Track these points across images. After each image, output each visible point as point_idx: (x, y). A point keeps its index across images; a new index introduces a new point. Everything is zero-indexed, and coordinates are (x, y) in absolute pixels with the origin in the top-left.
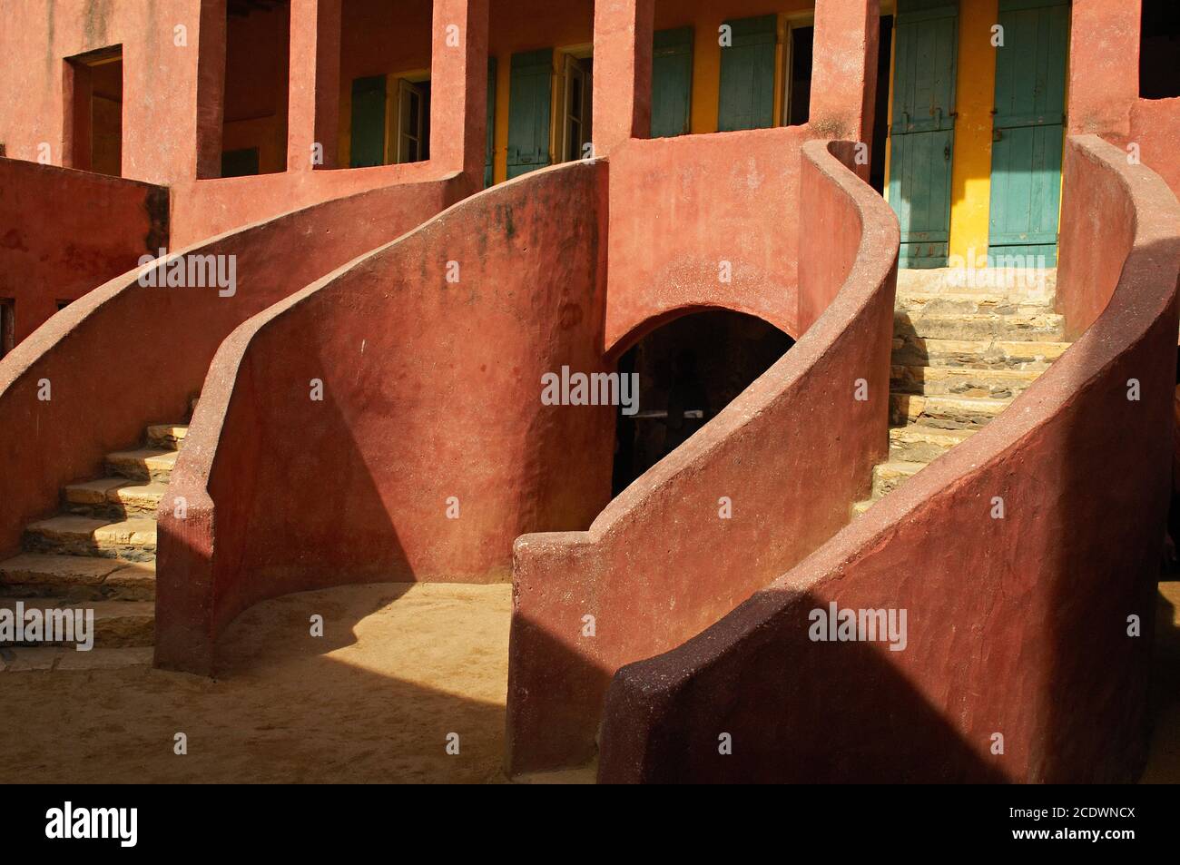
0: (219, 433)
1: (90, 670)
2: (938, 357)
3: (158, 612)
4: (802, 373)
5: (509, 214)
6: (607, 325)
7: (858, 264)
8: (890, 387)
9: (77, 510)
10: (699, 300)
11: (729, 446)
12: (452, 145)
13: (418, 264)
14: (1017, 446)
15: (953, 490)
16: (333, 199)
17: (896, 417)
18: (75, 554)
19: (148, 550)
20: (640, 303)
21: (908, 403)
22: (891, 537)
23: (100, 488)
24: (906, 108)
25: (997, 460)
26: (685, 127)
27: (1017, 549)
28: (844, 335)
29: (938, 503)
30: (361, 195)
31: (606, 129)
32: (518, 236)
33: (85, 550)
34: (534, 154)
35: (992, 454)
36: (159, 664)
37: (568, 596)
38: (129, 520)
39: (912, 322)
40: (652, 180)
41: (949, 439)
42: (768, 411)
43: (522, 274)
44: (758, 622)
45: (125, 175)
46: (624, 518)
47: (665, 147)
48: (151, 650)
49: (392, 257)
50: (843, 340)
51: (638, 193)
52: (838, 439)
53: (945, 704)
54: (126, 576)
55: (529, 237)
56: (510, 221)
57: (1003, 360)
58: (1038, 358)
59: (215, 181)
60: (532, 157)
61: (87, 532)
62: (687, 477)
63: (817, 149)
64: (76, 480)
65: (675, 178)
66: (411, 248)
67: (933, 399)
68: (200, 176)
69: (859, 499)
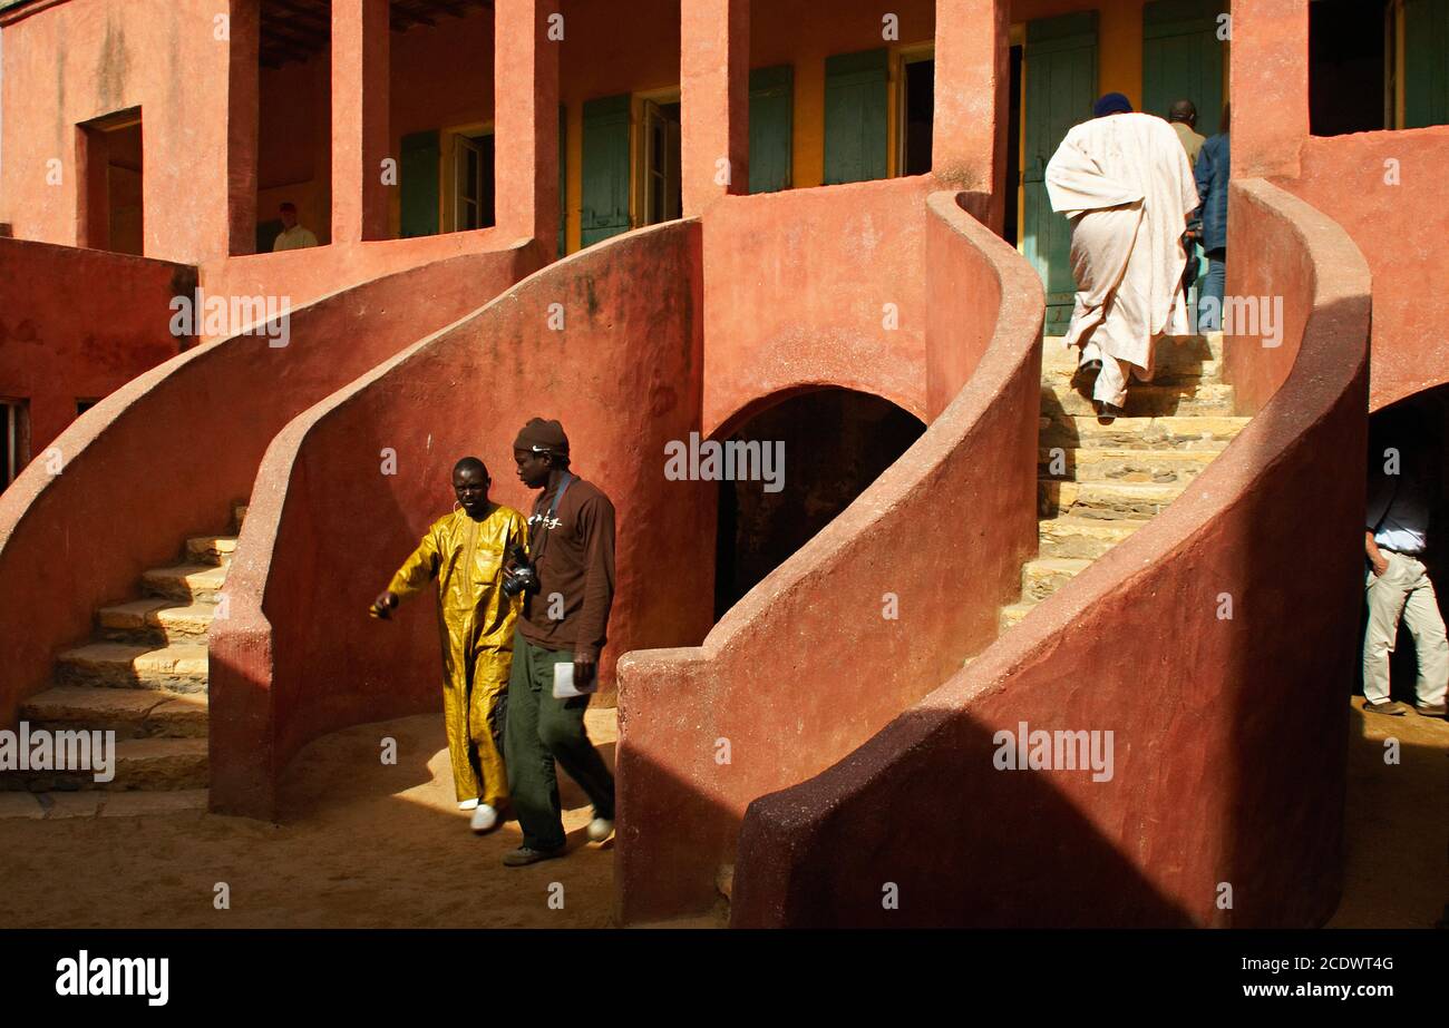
0: (272, 545)
1: (137, 816)
2: (1092, 437)
3: (213, 749)
4: (941, 460)
5: (591, 286)
6: (704, 410)
7: (998, 334)
8: (1038, 473)
9: (113, 636)
10: (811, 378)
11: (860, 546)
12: (521, 208)
13: (488, 346)
14: (1196, 537)
15: (1125, 589)
16: (387, 275)
17: (1045, 508)
18: (114, 686)
19: (195, 679)
20: (743, 383)
21: (1058, 491)
22: (1056, 644)
23: (138, 611)
24: (1039, 151)
25: (1174, 554)
26: (786, 181)
27: (1198, 654)
28: (986, 415)
29: (1108, 604)
30: (420, 269)
31: (698, 185)
32: (602, 311)
33: (124, 681)
34: (612, 216)
35: (1167, 547)
36: (214, 809)
37: (682, 720)
38: (171, 646)
39: (1059, 398)
40: (752, 243)
41: (1109, 531)
42: (903, 505)
43: (607, 354)
44: (909, 745)
45: (148, 254)
46: (743, 631)
47: (765, 205)
48: (205, 793)
49: (459, 340)
50: (985, 421)
51: (737, 258)
52: (982, 535)
53: (1121, 832)
54: (173, 710)
55: (614, 312)
56: (592, 294)
57: (1165, 439)
58: (1205, 435)
59: (250, 258)
60: (611, 219)
61: (125, 660)
62: (814, 583)
63: (944, 202)
64: (110, 603)
65: (779, 239)
66: (480, 328)
67: (1087, 486)
68: (233, 253)
69: (1008, 602)
